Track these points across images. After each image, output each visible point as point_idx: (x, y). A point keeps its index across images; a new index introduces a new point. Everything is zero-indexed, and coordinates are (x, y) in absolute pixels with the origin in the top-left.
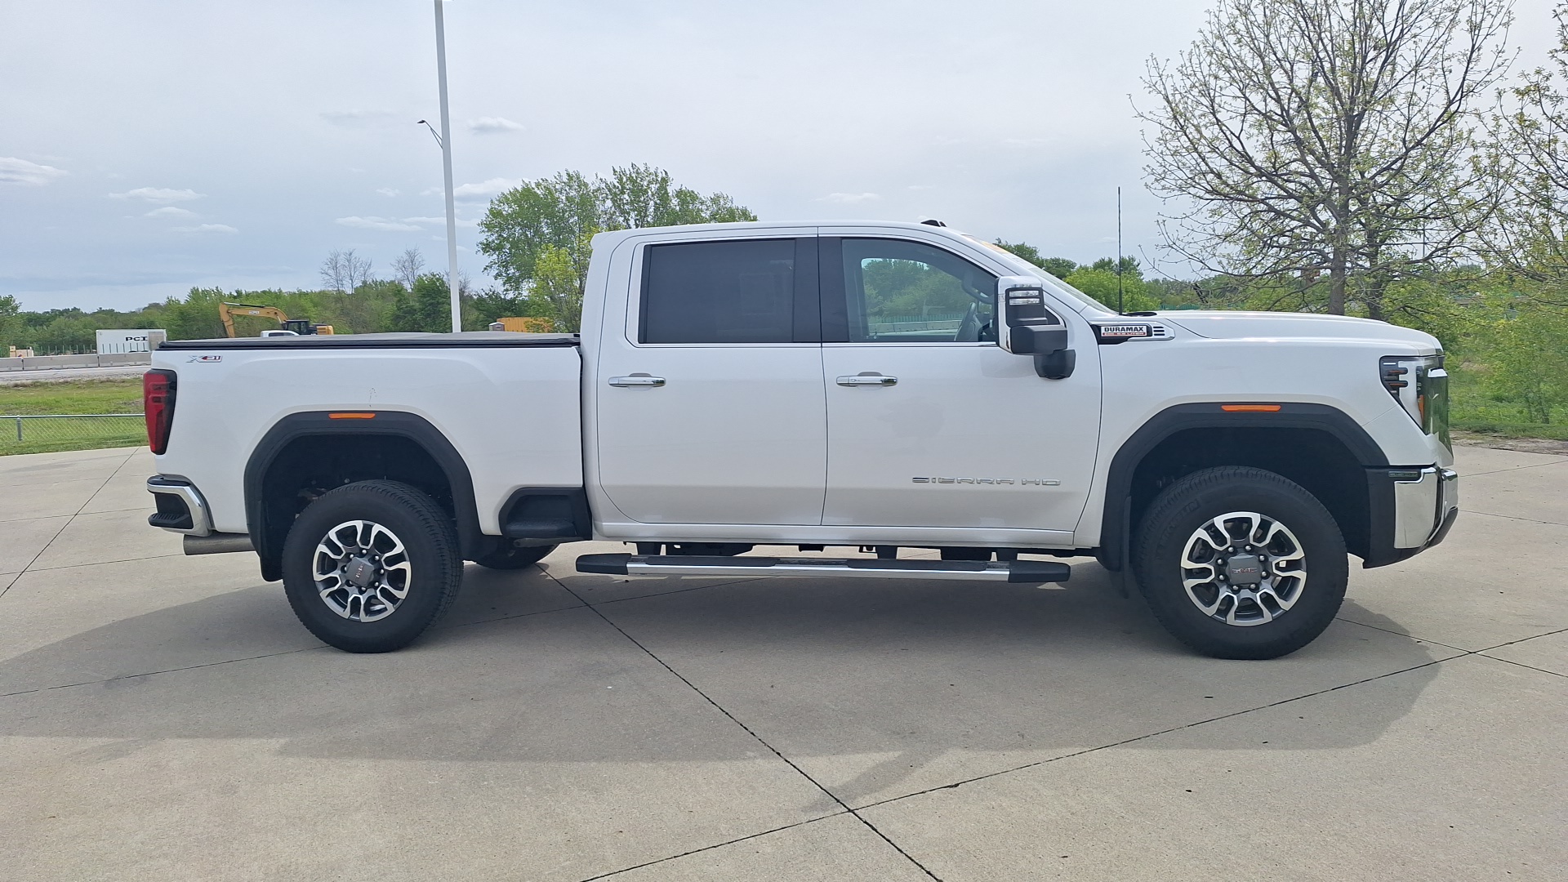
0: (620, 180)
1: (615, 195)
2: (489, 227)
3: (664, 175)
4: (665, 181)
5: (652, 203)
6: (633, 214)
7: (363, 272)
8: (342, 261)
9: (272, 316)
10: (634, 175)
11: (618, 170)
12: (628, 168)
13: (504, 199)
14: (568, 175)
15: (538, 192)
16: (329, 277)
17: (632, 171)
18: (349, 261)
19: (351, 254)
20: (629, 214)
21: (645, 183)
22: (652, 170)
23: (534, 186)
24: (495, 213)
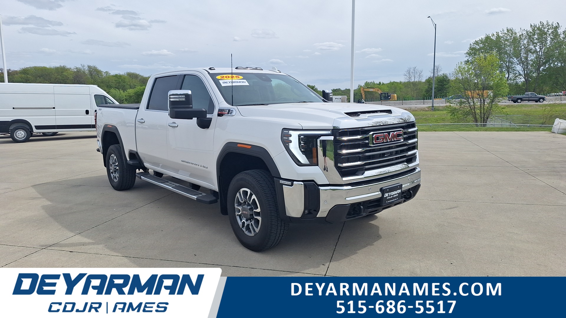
0: (534, 30)
1: (530, 37)
2: (469, 54)
3: (557, 25)
4: (557, 27)
5: (549, 39)
6: (538, 44)
7: (419, 74)
8: (412, 70)
9: (377, 91)
10: (541, 27)
11: (533, 25)
12: (538, 24)
13: (477, 43)
14: (507, 30)
15: (493, 38)
16: (406, 77)
17: (540, 25)
18: (414, 70)
19: (415, 68)
20: (536, 44)
21: (546, 30)
22: (550, 24)
23: (490, 36)
24: (471, 49)
